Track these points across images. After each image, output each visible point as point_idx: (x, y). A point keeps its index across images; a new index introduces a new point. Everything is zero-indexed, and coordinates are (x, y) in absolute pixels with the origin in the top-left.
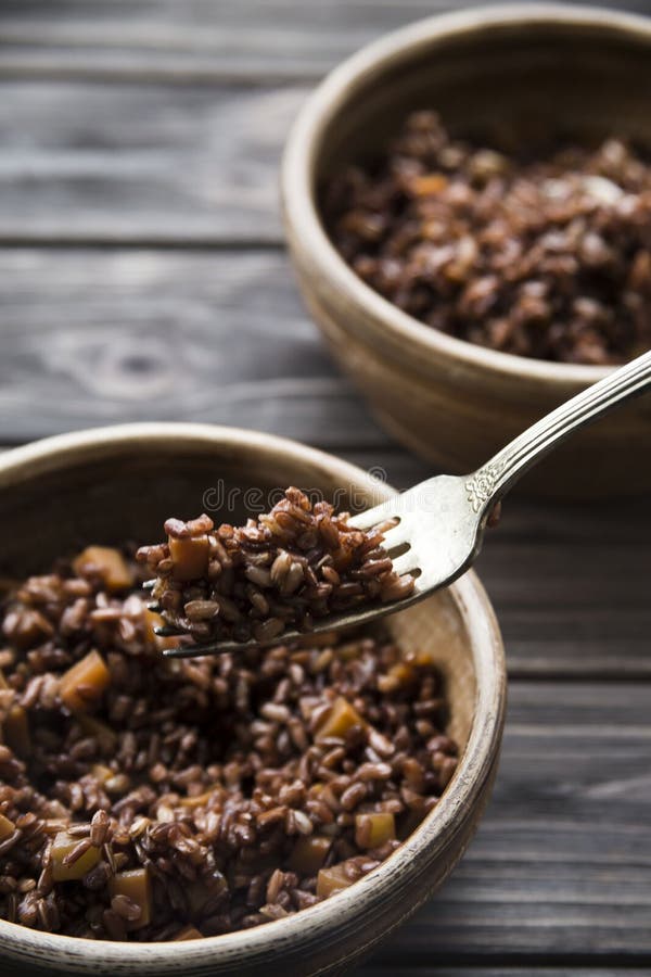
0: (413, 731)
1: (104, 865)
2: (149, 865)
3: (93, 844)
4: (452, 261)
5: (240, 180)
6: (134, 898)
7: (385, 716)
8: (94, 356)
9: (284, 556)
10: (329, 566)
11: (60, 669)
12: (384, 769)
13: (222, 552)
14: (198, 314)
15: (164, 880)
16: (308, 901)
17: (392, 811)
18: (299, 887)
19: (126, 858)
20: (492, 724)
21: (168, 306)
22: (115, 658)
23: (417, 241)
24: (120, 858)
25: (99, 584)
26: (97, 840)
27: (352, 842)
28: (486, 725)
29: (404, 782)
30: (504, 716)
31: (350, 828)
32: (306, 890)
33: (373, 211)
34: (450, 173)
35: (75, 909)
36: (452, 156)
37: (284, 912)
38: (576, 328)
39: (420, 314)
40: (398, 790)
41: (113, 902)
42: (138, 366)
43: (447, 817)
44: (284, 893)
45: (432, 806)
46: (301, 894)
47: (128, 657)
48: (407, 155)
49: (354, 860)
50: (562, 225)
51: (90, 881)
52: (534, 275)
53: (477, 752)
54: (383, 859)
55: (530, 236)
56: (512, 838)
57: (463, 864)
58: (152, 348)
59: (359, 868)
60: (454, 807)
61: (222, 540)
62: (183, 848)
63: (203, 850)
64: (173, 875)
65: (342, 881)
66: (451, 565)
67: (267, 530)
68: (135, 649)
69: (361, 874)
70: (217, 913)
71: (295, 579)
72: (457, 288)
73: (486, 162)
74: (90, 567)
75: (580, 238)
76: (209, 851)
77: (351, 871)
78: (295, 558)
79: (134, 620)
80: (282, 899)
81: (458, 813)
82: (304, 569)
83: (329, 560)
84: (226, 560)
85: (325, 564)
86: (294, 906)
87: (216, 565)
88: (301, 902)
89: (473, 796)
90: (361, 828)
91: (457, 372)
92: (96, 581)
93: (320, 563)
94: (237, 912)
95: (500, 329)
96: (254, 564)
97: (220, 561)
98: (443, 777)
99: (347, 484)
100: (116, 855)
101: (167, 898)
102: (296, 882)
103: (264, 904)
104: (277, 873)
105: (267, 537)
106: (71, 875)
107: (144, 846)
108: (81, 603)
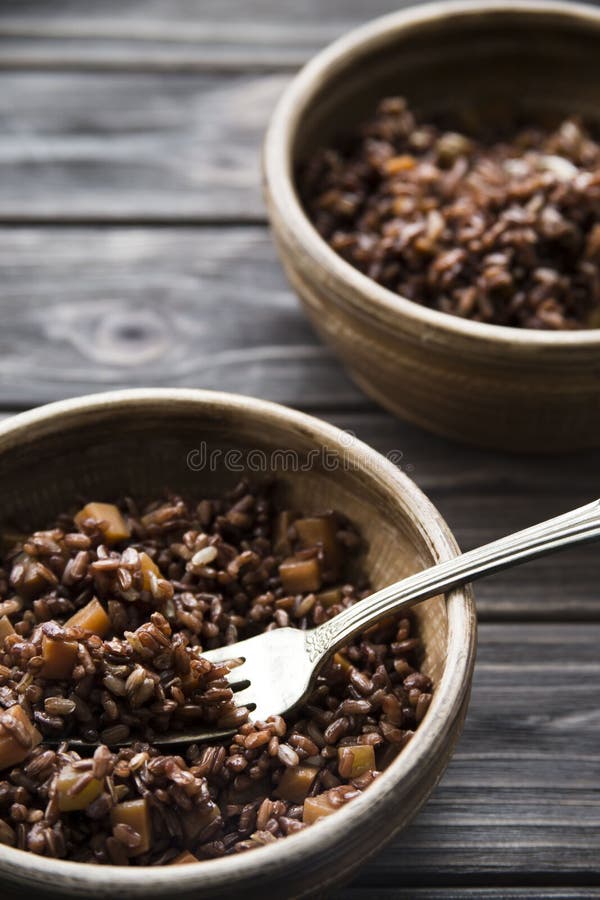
0: (391, 669)
1: (106, 796)
2: (148, 795)
3: (95, 777)
4: (422, 234)
5: (226, 163)
6: (135, 826)
7: (365, 655)
8: (93, 325)
9: (140, 671)
10: (178, 687)
11: (63, 616)
12: (363, 704)
13: (88, 660)
14: (188, 286)
15: (161, 809)
16: (295, 827)
17: (371, 743)
18: (286, 815)
19: (126, 789)
20: (463, 662)
21: (159, 279)
22: (114, 605)
23: (390, 216)
24: (120, 790)
25: (98, 536)
26: (99, 773)
27: (336, 773)
28: (458, 662)
29: (383, 717)
30: (475, 654)
31: (334, 758)
32: (293, 818)
33: (348, 189)
34: (418, 153)
35: (81, 837)
36: (420, 138)
37: (274, 838)
38: (536, 295)
39: (392, 284)
40: (377, 724)
41: (115, 830)
42: (132, 335)
43: (423, 748)
44: (273, 820)
45: (409, 738)
46: (288, 821)
47: (126, 604)
48: (379, 138)
49: (338, 788)
50: (523, 200)
51: (94, 811)
52: (497, 246)
53: (450, 688)
54: (363, 788)
55: (493, 210)
56: (482, 767)
57: (439, 791)
58: (145, 318)
59: (342, 796)
60: (429, 739)
61: (89, 649)
62: (179, 780)
63: (198, 782)
64: (170, 805)
65: (327, 808)
66: (283, 704)
67: (129, 647)
68: (133, 596)
69: (344, 802)
70: (212, 839)
71: (147, 692)
72: (427, 258)
73: (452, 142)
74: (90, 521)
75: (539, 211)
76: (204, 782)
77: (335, 800)
78: (150, 674)
79: (131, 570)
80: (271, 825)
81: (433, 744)
82: (156, 685)
83: (178, 682)
84: (90, 667)
85: (174, 685)
86: (282, 832)
87: (81, 670)
88: (289, 829)
89: (447, 729)
90: (344, 759)
91: (426, 336)
92: (96, 535)
93: (170, 683)
94: (230, 838)
95: (466, 297)
96: (113, 674)
97: (85, 667)
98: (419, 711)
99: (328, 441)
100: (118, 787)
101: (165, 826)
102: (284, 810)
103: (254, 830)
104: (267, 801)
105: (128, 652)
106: (76, 806)
107: (143, 778)
108: (82, 554)
